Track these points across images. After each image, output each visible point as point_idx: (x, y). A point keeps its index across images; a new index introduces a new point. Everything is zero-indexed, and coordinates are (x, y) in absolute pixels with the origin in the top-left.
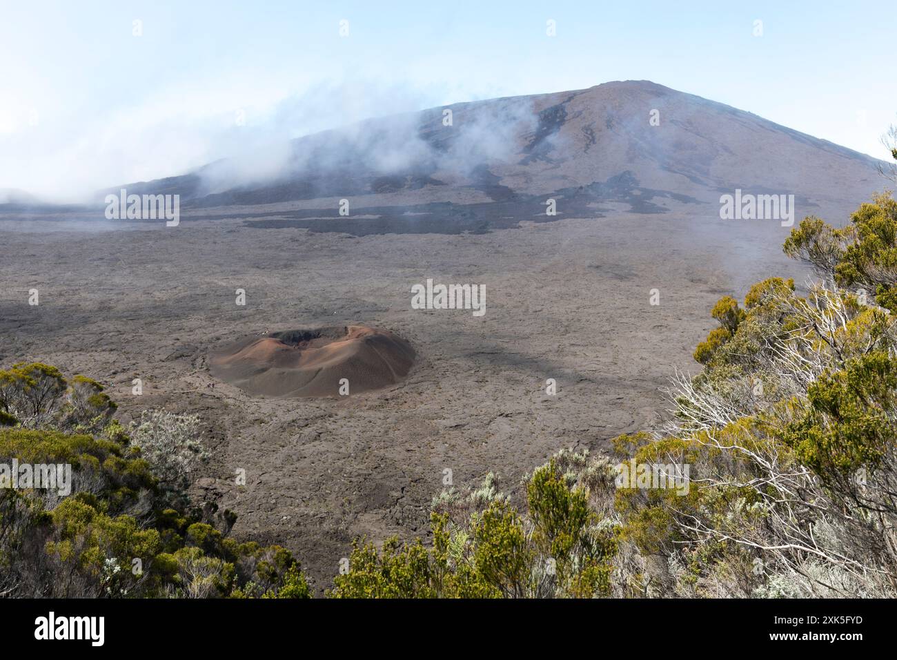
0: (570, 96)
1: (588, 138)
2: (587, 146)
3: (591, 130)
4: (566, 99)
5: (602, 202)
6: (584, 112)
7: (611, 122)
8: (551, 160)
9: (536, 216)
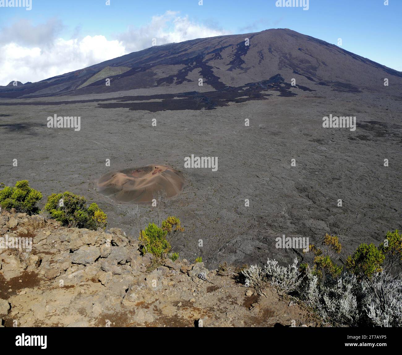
0: (252, 36)
1: (260, 57)
2: (260, 61)
3: (262, 53)
5: (267, 91)
6: (258, 44)
7: (271, 49)
8: (243, 68)
9: (236, 99)
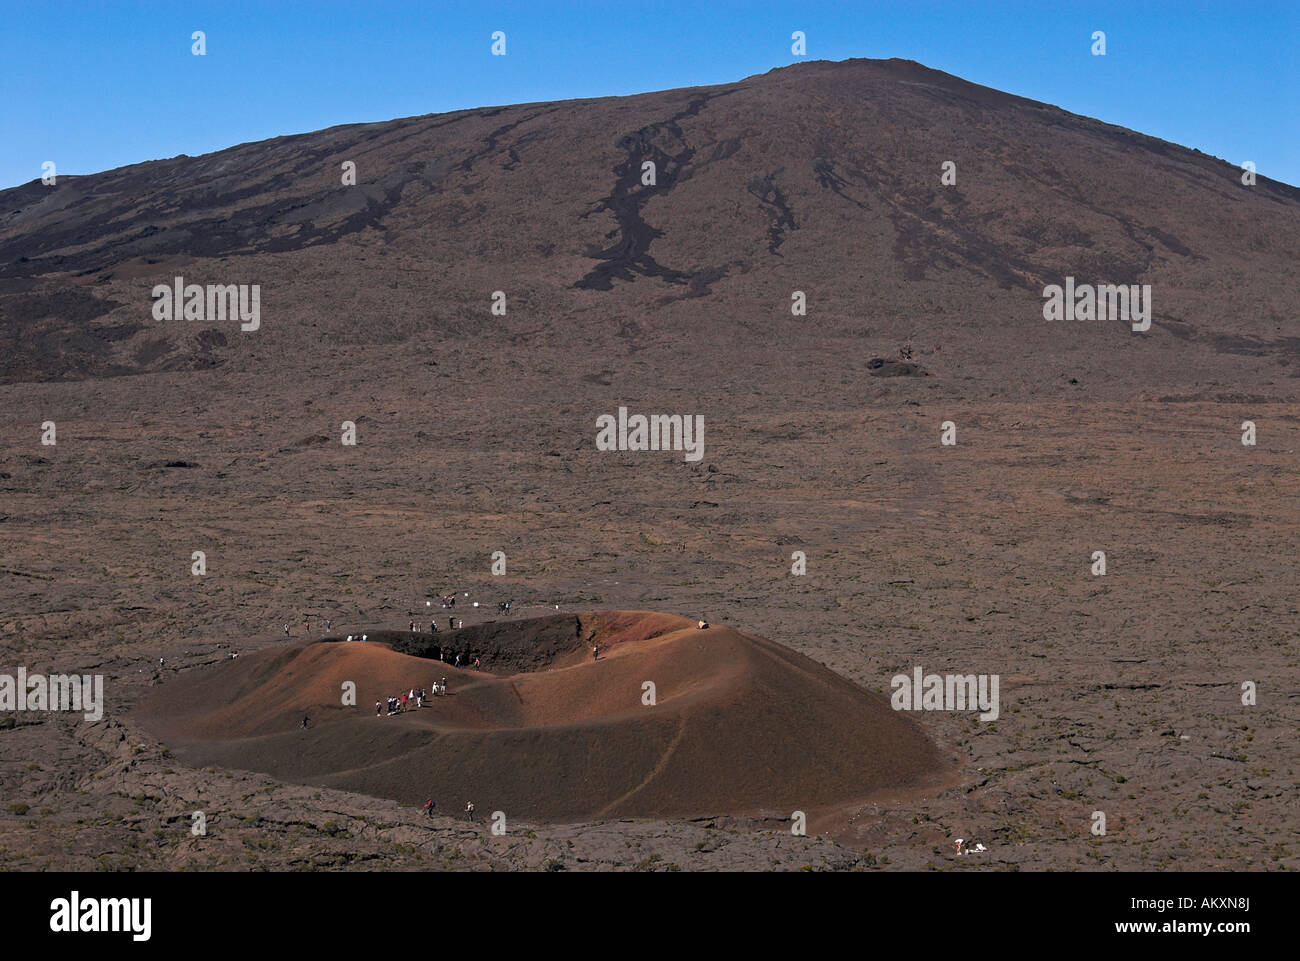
0: (698, 99)
1: (771, 212)
2: (776, 237)
3: (777, 192)
4: (683, 106)
6: (745, 142)
7: (830, 169)
8: (678, 274)
